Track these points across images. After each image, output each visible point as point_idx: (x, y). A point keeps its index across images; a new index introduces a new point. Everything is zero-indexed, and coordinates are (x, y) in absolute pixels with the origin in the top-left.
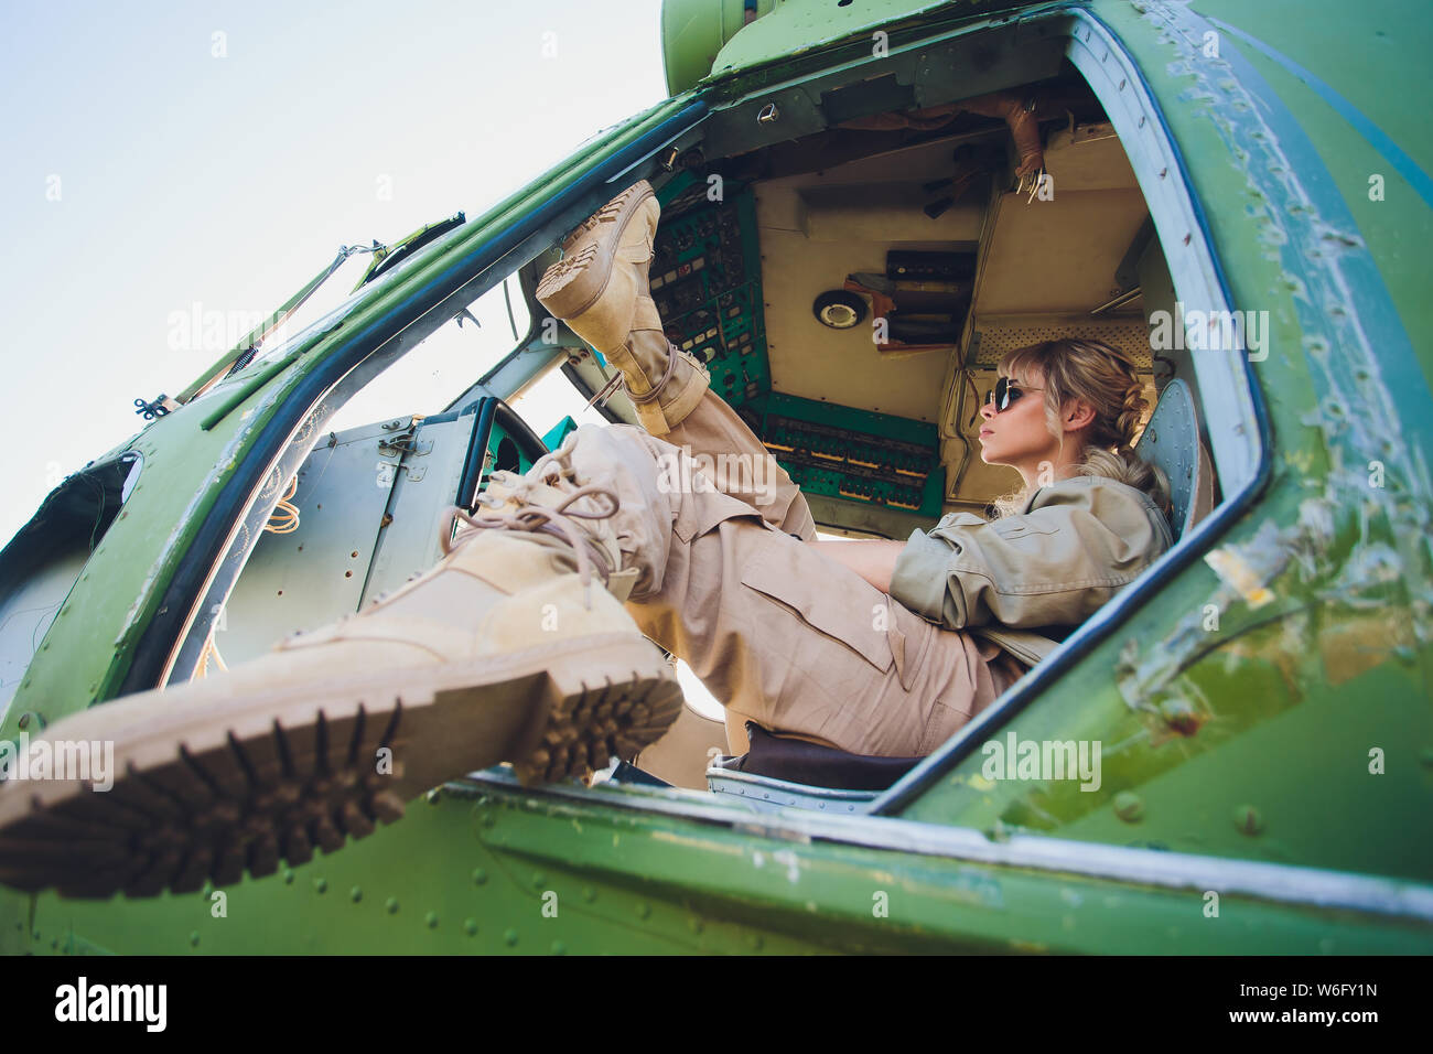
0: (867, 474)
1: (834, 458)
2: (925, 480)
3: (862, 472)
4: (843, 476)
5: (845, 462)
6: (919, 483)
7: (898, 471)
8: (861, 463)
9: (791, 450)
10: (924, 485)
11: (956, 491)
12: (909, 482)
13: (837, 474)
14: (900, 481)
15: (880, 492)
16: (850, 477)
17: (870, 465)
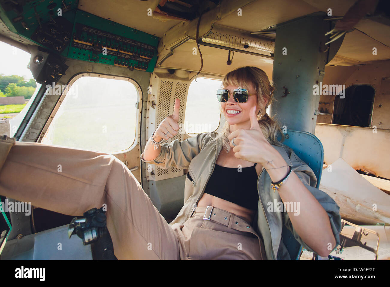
0: (127, 57)
1: (113, 50)
2: (150, 60)
3: (125, 56)
4: (116, 57)
5: (118, 52)
6: (148, 61)
7: (141, 56)
8: (126, 53)
9: (91, 44)
10: (149, 62)
11: (160, 64)
12: (144, 60)
13: (113, 56)
14: (140, 60)
15: (132, 64)
16: (119, 57)
17: (130, 53)
